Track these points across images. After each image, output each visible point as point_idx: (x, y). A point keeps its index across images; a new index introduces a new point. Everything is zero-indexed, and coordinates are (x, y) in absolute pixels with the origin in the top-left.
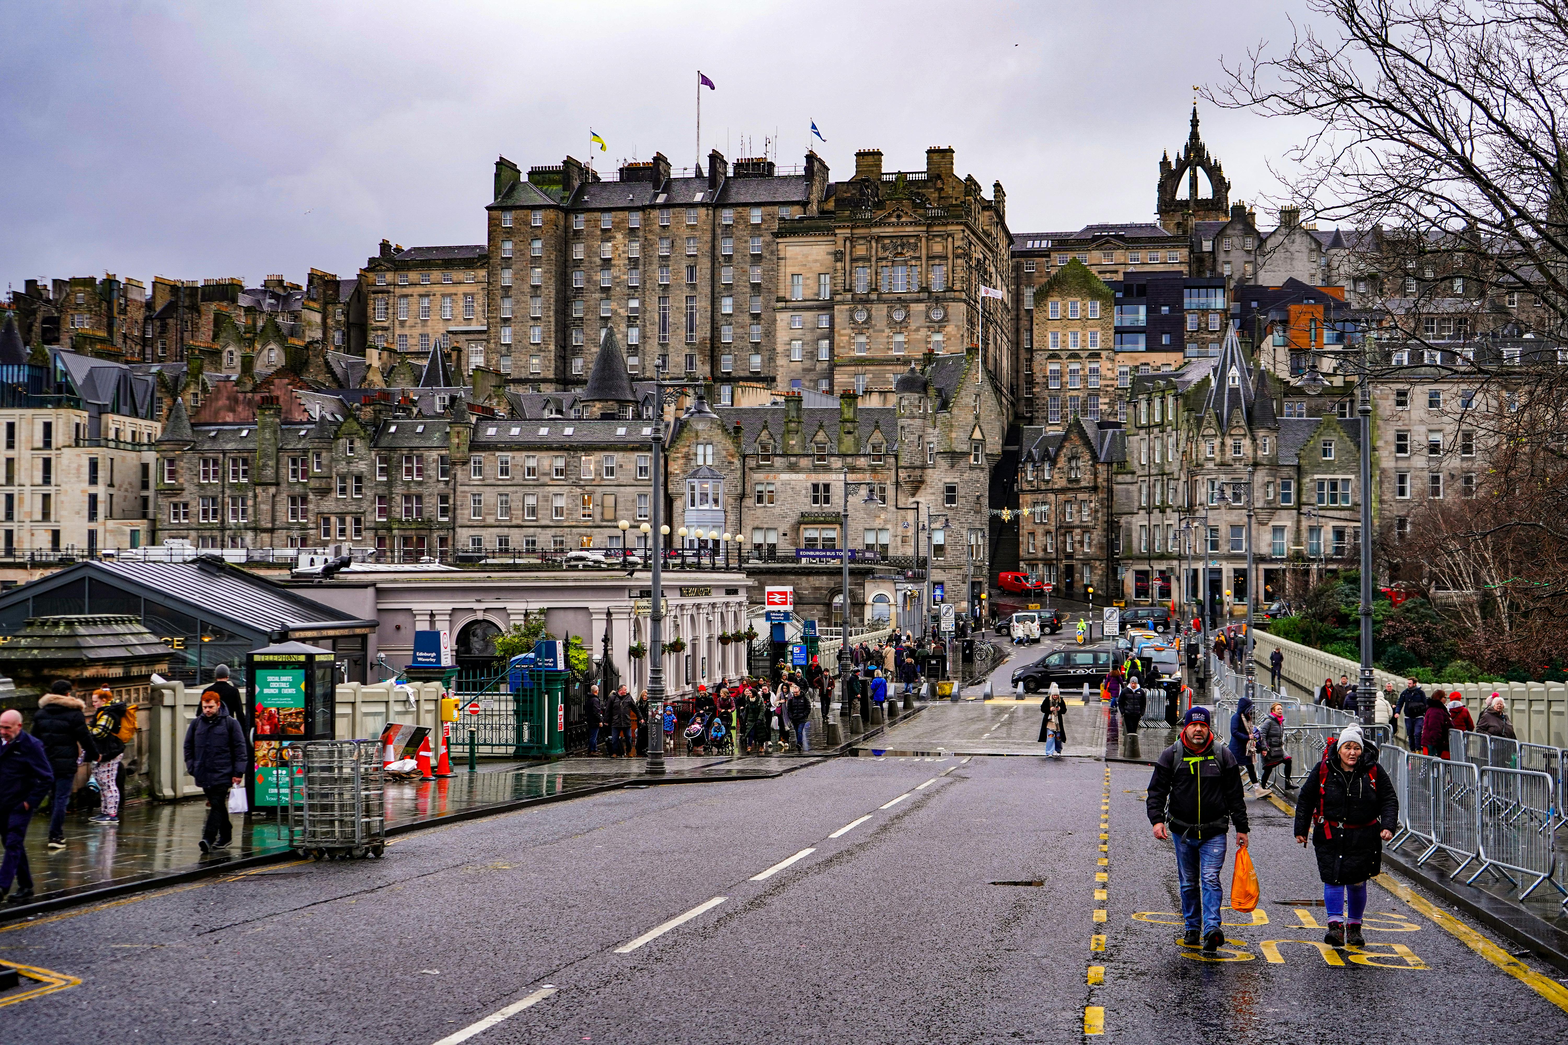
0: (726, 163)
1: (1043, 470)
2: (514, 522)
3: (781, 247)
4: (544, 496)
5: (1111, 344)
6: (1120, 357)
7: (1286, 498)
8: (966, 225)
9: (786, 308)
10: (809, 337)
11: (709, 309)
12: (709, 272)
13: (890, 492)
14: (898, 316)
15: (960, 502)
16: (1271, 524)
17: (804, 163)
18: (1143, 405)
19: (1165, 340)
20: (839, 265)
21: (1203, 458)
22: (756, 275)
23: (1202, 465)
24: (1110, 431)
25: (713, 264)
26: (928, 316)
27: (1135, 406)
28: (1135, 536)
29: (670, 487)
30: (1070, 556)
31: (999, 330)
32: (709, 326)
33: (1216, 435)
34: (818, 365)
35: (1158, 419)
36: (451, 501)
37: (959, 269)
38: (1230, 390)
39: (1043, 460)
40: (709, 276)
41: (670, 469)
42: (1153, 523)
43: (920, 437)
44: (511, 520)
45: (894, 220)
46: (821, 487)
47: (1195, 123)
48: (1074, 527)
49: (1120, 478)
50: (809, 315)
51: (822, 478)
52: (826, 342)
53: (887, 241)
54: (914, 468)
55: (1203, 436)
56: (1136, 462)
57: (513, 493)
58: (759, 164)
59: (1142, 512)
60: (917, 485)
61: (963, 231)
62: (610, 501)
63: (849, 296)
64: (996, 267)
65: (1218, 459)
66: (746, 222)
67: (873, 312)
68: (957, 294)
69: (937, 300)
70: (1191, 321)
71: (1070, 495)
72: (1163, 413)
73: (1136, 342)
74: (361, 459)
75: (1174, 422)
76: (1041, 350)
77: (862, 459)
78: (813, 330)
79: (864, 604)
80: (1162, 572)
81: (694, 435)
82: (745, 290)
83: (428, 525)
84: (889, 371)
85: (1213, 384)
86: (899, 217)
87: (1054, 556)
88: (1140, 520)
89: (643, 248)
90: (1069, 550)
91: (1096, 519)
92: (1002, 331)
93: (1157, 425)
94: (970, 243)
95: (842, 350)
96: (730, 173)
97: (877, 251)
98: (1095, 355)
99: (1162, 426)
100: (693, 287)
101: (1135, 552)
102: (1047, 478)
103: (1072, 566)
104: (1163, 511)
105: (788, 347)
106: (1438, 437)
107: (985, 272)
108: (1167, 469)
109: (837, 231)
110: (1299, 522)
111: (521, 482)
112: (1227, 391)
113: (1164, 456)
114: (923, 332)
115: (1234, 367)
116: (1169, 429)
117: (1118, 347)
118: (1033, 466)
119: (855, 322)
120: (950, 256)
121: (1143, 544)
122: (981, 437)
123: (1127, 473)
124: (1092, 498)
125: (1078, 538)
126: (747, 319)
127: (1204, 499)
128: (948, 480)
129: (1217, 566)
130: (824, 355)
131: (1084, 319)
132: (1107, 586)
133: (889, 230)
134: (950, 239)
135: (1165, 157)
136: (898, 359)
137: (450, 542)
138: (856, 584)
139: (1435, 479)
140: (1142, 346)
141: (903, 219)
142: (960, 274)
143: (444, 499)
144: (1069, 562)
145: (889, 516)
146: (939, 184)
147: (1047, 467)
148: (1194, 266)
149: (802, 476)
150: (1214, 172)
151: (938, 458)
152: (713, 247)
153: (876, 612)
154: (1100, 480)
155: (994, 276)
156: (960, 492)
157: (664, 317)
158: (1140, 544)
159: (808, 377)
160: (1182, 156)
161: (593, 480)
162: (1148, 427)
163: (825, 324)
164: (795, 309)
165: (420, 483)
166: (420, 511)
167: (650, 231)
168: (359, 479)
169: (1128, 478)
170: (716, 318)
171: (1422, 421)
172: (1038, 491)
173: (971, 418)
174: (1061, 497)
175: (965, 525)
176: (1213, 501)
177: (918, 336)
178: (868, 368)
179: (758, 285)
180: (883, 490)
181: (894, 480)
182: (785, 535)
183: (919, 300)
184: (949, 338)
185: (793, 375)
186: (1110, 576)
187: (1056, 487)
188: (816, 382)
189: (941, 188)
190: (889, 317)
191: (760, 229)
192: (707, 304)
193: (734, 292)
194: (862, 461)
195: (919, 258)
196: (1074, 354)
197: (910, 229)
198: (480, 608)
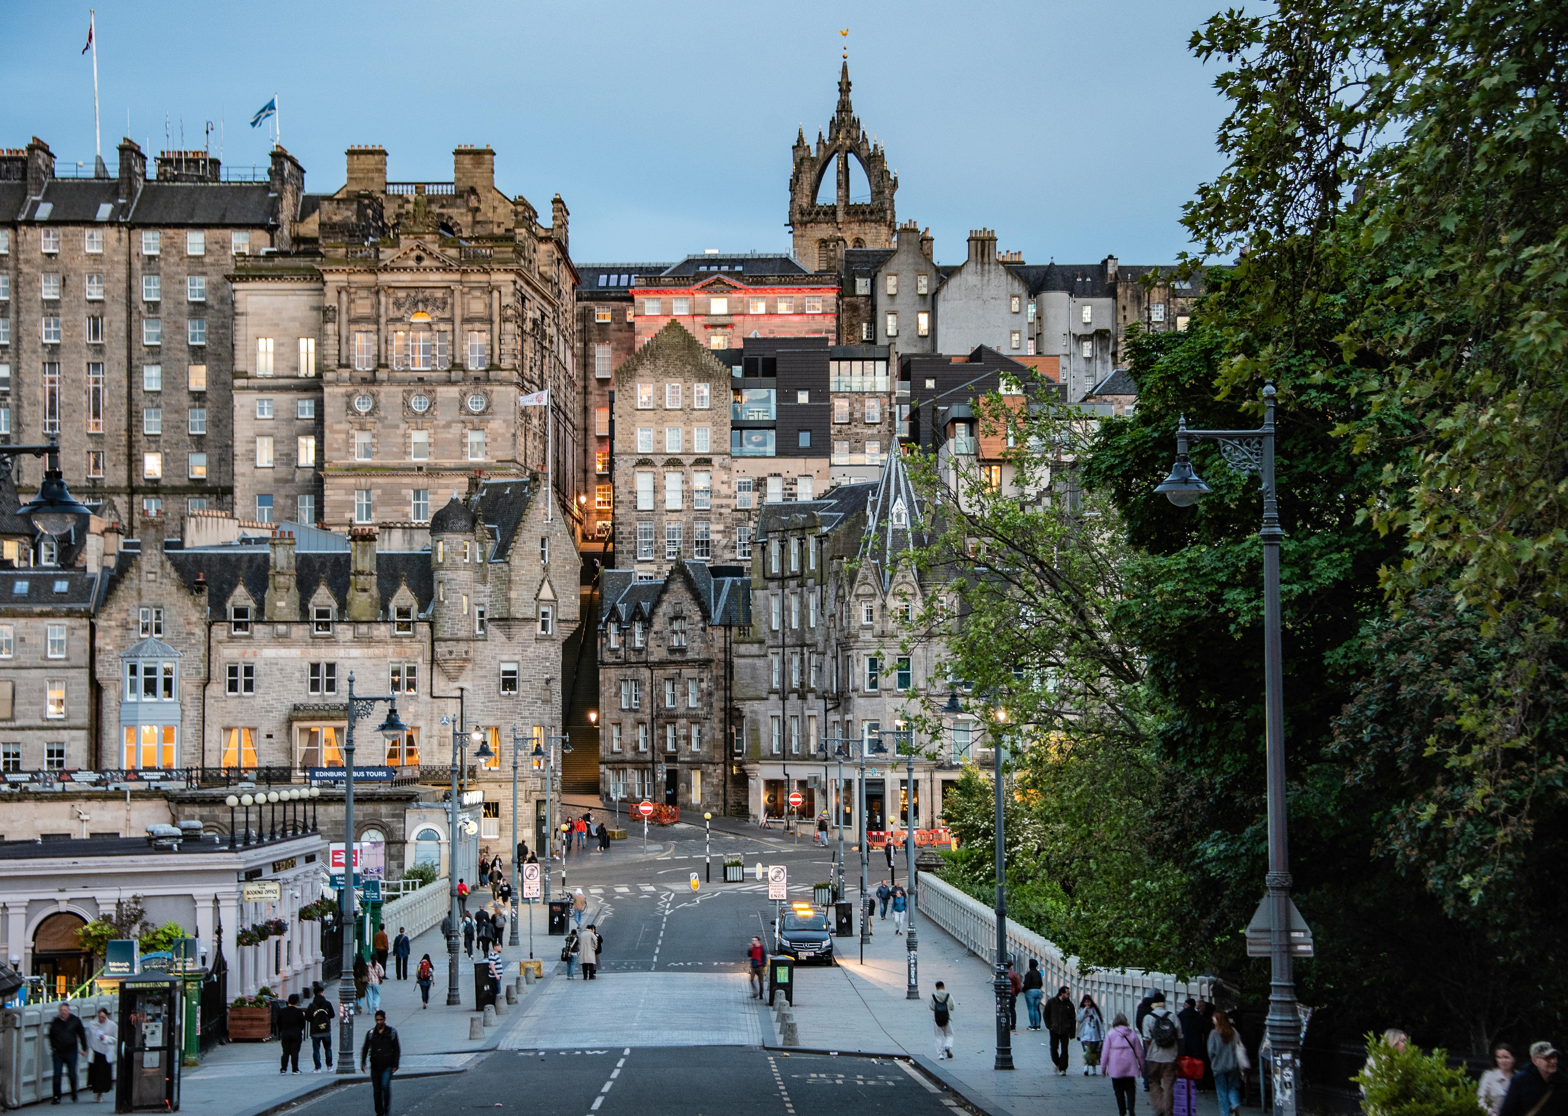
0: (144, 158)
1: (633, 635)
3: (239, 295)
5: (727, 447)
6: (740, 464)
8: (519, 274)
9: (248, 388)
10: (284, 432)
11: (125, 383)
12: (123, 326)
13: (422, 676)
14: (419, 405)
15: (523, 688)
17: (268, 163)
18: (774, 547)
19: (804, 440)
20: (332, 328)
21: (857, 625)
22: (198, 332)
23: (857, 636)
24: (728, 580)
25: (129, 315)
26: (462, 407)
27: (763, 549)
28: (763, 729)
29: (99, 668)
30: (671, 758)
31: (562, 417)
32: (124, 410)
33: (873, 595)
34: (298, 472)
35: (795, 567)
37: (508, 338)
38: (895, 531)
39: (632, 619)
40: (123, 334)
41: (99, 643)
42: (789, 713)
43: (466, 596)
45: (412, 263)
46: (323, 669)
47: (845, 87)
48: (677, 717)
49: (743, 649)
50: (283, 398)
51: (324, 655)
52: (311, 442)
53: (402, 294)
54: (458, 640)
55: (857, 596)
56: (765, 628)
58: (196, 162)
59: (774, 697)
60: (463, 662)
61: (515, 282)
63: (345, 373)
64: (557, 325)
65: (878, 628)
66: (181, 252)
67: (382, 398)
68: (506, 374)
69: (477, 382)
70: (841, 408)
71: (672, 671)
72: (803, 559)
73: (764, 444)
75: (818, 572)
76: (625, 453)
77: (383, 628)
78: (289, 421)
79: (405, 842)
80: (802, 784)
81: (135, 594)
82: (180, 355)
84: (407, 486)
85: (871, 522)
86: (419, 259)
87: (649, 756)
88: (770, 708)
89: (15, 286)
90: (670, 748)
91: (709, 704)
92: (566, 417)
93: (793, 577)
94: (524, 298)
95: (335, 454)
96: (152, 172)
97: (387, 309)
98: (702, 462)
99: (800, 577)
100: (99, 349)
101: (765, 752)
102: (638, 645)
103: (675, 771)
104: (802, 697)
105: (251, 446)
107: (544, 335)
108: (808, 638)
109: (326, 276)
112: (889, 534)
113: (803, 618)
114: (456, 429)
115: (899, 500)
116: (811, 582)
117: (736, 451)
118: (619, 628)
119: (356, 413)
120: (496, 317)
121: (775, 742)
122: (551, 597)
123: (751, 643)
124: (704, 675)
125: (682, 732)
126: (184, 400)
127: (861, 682)
128: (505, 658)
129: (877, 776)
130: (306, 456)
131: (688, 410)
132: (725, 801)
133: (405, 278)
134: (496, 294)
135: (800, 139)
136: (420, 469)
138: (393, 816)
140: (771, 449)
141: (426, 263)
142: (510, 343)
144: (672, 766)
145: (422, 708)
146: (473, 200)
147: (638, 628)
148: (844, 317)
149: (294, 652)
150: (874, 163)
151: (490, 627)
152: (130, 288)
153: (421, 854)
154: (714, 650)
155: (555, 339)
156: (522, 676)
157: (53, 393)
158: (770, 739)
159: (283, 492)
160: (826, 136)
162: (782, 579)
163: (306, 410)
164: (262, 389)
167: (26, 260)
169: (754, 648)
170: (134, 396)
172: (626, 663)
173: (537, 570)
174: (659, 673)
175: (529, 721)
176: (874, 685)
177: (450, 436)
178: (374, 480)
179: (201, 347)
180: (412, 671)
181: (429, 658)
182: (270, 736)
183: (450, 382)
184: (495, 440)
185: (259, 487)
186: (729, 786)
187: (651, 659)
188: (294, 499)
189: (477, 209)
190: (406, 405)
191: (203, 264)
192: (121, 375)
193: (162, 358)
194: (382, 630)
195: (451, 320)
196: (674, 463)
197: (436, 277)
198: (63, 899)
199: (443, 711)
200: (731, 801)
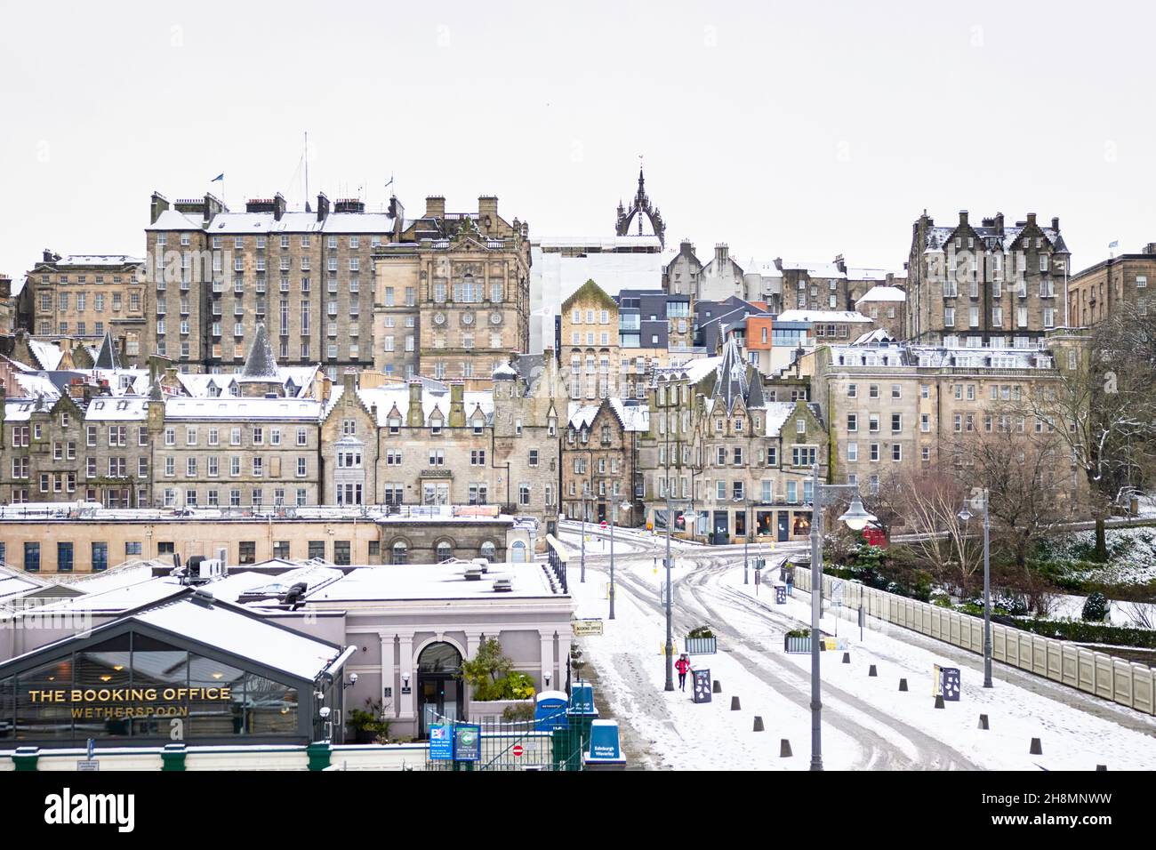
0: (329, 202)
1: (580, 436)
2: (200, 479)
3: (377, 266)
4: (224, 458)
5: (617, 343)
6: (623, 351)
7: (771, 460)
8: (517, 255)
9: (381, 312)
10: (399, 334)
11: (319, 311)
12: (319, 283)
13: (488, 456)
14: (467, 320)
15: (540, 463)
16: (761, 479)
17: (388, 203)
18: (662, 391)
19: (655, 339)
20: (424, 281)
21: (713, 431)
22: (354, 286)
23: (713, 437)
24: (632, 408)
25: (322, 277)
26: (489, 321)
27: (656, 391)
28: (655, 485)
29: (323, 451)
30: (602, 498)
32: (319, 323)
33: (724, 415)
34: (406, 354)
35: (674, 401)
36: (149, 462)
37: (512, 287)
39: (580, 429)
40: (319, 287)
41: (322, 438)
42: (670, 476)
43: (511, 414)
44: (197, 476)
45: (465, 249)
47: (641, 181)
48: (605, 477)
49: (643, 443)
50: (399, 317)
51: (437, 445)
52: (413, 337)
53: (459, 265)
54: (507, 437)
55: (712, 415)
56: (656, 432)
57: (199, 455)
58: (352, 202)
59: (661, 468)
60: (509, 449)
61: (516, 259)
62: (276, 462)
63: (431, 305)
65: (725, 433)
66: (347, 247)
67: (449, 317)
68: (511, 304)
69: (496, 308)
70: (670, 325)
71: (603, 454)
72: (679, 397)
73: (634, 341)
74: (75, 429)
75: (688, 403)
76: (566, 346)
77: (467, 430)
78: (401, 329)
79: (506, 549)
80: (677, 512)
81: (341, 412)
82: (346, 297)
83: (130, 481)
84: (461, 360)
85: (720, 378)
86: (468, 247)
87: (590, 497)
88: (660, 473)
89: (268, 264)
90: (601, 493)
91: (623, 471)
93: (673, 406)
95: (425, 344)
96: (333, 210)
97: (452, 272)
98: (605, 350)
99: (678, 406)
100: (306, 294)
101: (656, 496)
102: (584, 441)
103: (604, 505)
104: (678, 468)
105: (382, 341)
106: (876, 418)
107: (524, 288)
108: (682, 437)
109: (422, 256)
110: (780, 477)
111: (206, 447)
112: (730, 383)
113: (679, 428)
114: (486, 332)
115: (735, 366)
116: (684, 409)
117: (621, 345)
118: (574, 432)
119: (435, 324)
120: (506, 277)
121: (662, 491)
122: (555, 415)
123: (650, 439)
124: (620, 456)
125: (608, 485)
126: (348, 319)
127: (714, 461)
128: (532, 447)
129: (724, 509)
130: (410, 346)
131: (598, 324)
133: (461, 257)
134: (506, 265)
135: (621, 205)
136: (467, 352)
137: (149, 493)
138: (500, 534)
139: (874, 448)
140: (637, 344)
141: (471, 249)
142: (513, 290)
143: (143, 461)
144: (601, 502)
145: (487, 473)
146: (488, 221)
147: (583, 432)
149: (422, 443)
150: (654, 216)
151: (524, 430)
152: (322, 265)
153: (515, 555)
154: (626, 444)
156: (540, 456)
157: (285, 316)
158: (659, 490)
159: (398, 364)
160: (633, 204)
161: (263, 446)
162: (667, 408)
163: (410, 325)
164: (388, 312)
165: (123, 448)
166: (123, 470)
167: (274, 252)
168: (72, 445)
169: (650, 443)
170: (324, 317)
171: (865, 407)
172: (577, 450)
173: (547, 401)
174: (595, 455)
175: (544, 480)
176: (721, 462)
177: (482, 336)
178: (445, 357)
179: (357, 293)
180: (482, 453)
181: (491, 446)
182: (409, 487)
183: (483, 309)
184: (505, 337)
185: (386, 362)
186: (634, 512)
187: (592, 448)
188: (404, 367)
189: (489, 226)
190: (461, 320)
191: (358, 252)
192: (318, 307)
193: (338, 298)
194: (467, 432)
195: (483, 278)
196: (591, 350)
197: (476, 256)
198: (440, 631)
199: (498, 475)
200: (634, 521)
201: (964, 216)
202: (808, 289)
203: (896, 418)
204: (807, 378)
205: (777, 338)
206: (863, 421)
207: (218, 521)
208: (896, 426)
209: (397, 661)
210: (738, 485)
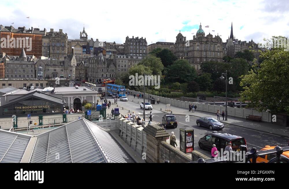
0: (33, 28)
5: (82, 53)
7: (108, 71)
10: (46, 50)
13: (64, 70)
14: (58, 49)
15: (72, 71)
16: (106, 74)
17: (44, 29)
19: (88, 53)
20: (51, 42)
24: (86, 63)
26: (62, 49)
28: (89, 75)
29: (36, 69)
41: (35, 67)
42: (92, 73)
43: (67, 64)
47: (84, 28)
49: (87, 68)
50: (46, 48)
51: (55, 68)
52: (49, 51)
54: (67, 67)
60: (67, 69)
62: (27, 71)
63: (52, 46)
67: (55, 48)
68: (65, 46)
69: (63, 47)
72: (93, 62)
73: (85, 53)
79: (69, 84)
81: (39, 63)
84: (57, 55)
86: (58, 37)
88: (90, 73)
91: (84, 73)
95: (51, 52)
96: (34, 30)
97: (55, 41)
98: (80, 54)
101: (90, 77)
106: (123, 65)
108: (94, 68)
110: (109, 74)
112: (101, 60)
113: (93, 66)
114: (61, 51)
119: (53, 49)
120: (65, 42)
122: (74, 64)
124: (84, 70)
125: (82, 75)
131: (79, 50)
133: (57, 39)
135: (81, 32)
138: (68, 82)
139: (122, 70)
149: (52, 68)
150: (86, 34)
151: (69, 66)
159: (46, 55)
160: (83, 32)
161: (25, 68)
163: (48, 49)
164: (44, 47)
169: (89, 68)
171: (121, 64)
173: (73, 62)
175: (73, 74)
176: (100, 71)
182: (50, 75)
183: (61, 47)
184: (64, 52)
189: (61, 34)
194: (60, 66)
195: (61, 42)
196: (78, 54)
197: (59, 39)
198: (77, 97)
199: (65, 73)
201: (133, 37)
202: (110, 46)
203: (125, 65)
204: (112, 59)
205: (107, 53)
206: (121, 66)
207: (19, 80)
208: (125, 67)
209: (70, 101)
210: (103, 75)
